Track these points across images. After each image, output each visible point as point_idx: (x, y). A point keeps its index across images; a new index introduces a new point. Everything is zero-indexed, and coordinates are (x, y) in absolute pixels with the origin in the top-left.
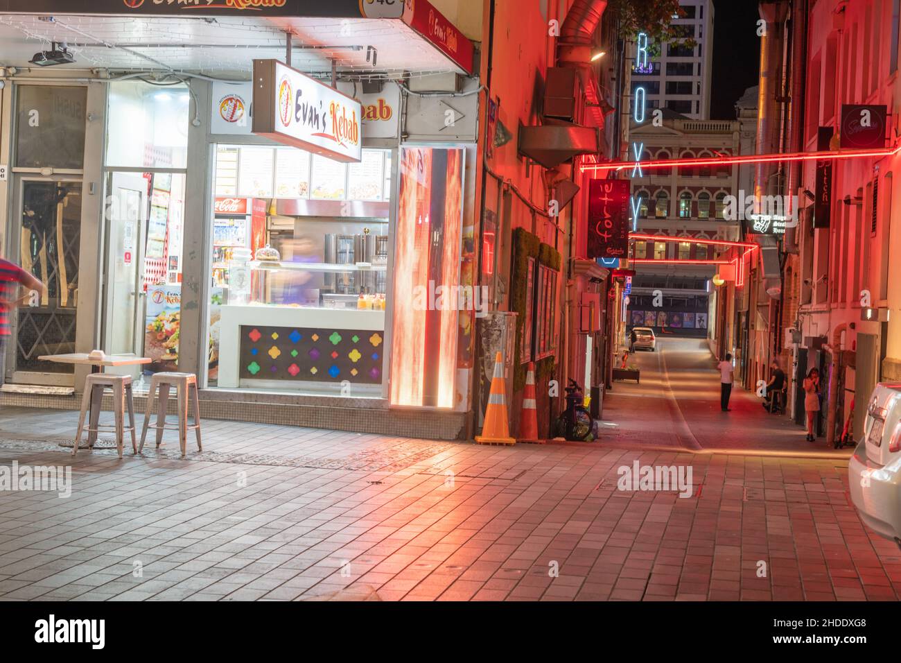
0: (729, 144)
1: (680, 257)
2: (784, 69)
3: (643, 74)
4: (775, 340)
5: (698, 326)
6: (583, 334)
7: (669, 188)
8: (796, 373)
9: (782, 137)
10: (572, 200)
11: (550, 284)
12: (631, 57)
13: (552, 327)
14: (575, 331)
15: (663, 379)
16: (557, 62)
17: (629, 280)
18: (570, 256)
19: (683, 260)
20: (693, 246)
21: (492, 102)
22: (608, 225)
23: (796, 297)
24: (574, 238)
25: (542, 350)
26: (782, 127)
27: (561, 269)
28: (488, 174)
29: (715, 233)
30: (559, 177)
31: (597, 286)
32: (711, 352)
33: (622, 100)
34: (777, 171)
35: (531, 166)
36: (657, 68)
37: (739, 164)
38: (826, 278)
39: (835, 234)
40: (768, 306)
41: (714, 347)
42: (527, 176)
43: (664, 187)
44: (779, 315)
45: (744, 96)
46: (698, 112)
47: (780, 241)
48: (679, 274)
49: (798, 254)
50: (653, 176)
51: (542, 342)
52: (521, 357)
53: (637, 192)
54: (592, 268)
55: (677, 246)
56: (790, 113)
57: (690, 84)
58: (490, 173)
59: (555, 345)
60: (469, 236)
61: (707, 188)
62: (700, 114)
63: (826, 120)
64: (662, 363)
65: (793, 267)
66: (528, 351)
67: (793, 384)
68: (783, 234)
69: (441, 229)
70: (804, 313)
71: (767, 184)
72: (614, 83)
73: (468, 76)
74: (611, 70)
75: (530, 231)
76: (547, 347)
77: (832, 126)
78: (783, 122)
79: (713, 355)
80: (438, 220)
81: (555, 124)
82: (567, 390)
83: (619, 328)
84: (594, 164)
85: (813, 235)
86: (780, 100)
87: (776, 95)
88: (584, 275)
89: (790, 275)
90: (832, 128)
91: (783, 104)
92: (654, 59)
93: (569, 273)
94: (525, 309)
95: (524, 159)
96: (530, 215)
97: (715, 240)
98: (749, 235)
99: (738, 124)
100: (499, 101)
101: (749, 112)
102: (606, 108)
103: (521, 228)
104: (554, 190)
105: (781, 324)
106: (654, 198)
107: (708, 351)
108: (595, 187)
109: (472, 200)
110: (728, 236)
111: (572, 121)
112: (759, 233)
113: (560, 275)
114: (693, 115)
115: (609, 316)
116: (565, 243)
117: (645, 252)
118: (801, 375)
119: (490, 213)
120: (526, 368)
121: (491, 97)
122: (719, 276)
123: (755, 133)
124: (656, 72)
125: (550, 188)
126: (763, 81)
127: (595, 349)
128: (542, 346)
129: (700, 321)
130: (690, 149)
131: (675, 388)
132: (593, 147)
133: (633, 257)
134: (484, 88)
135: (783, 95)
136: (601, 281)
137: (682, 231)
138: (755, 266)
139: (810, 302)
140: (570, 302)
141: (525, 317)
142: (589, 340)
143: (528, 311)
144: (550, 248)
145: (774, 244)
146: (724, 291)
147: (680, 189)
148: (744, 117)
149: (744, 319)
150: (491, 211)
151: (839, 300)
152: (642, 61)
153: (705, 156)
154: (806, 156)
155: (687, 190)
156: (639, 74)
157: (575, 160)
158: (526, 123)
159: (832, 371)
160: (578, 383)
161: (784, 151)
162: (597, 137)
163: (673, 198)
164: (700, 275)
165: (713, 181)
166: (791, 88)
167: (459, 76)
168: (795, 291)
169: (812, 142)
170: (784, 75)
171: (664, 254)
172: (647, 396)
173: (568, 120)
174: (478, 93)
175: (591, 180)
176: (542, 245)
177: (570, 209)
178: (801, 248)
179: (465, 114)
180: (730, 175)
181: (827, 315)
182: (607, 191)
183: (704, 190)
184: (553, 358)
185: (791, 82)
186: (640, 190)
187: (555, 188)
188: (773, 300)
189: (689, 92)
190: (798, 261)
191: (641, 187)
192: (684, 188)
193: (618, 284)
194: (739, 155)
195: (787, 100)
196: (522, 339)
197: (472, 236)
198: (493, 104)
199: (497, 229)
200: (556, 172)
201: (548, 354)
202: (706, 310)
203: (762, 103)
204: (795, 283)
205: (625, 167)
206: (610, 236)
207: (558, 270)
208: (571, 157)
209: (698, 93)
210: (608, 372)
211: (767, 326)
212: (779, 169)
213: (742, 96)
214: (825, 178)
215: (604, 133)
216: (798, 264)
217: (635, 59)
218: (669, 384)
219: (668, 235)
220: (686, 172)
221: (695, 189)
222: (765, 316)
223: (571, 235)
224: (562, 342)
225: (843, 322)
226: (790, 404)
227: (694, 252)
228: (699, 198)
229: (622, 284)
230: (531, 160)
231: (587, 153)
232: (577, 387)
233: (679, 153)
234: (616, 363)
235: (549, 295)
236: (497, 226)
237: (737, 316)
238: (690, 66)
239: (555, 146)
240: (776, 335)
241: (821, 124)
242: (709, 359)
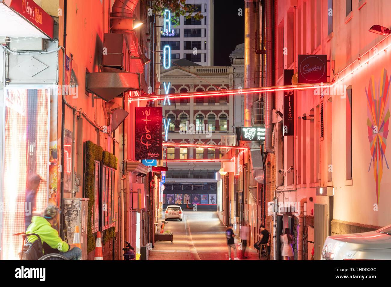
0: (226, 82)
1: (197, 158)
2: (260, 32)
3: (169, 37)
4: (262, 210)
5: (210, 203)
6: (134, 211)
7: (188, 112)
8: (276, 232)
9: (260, 77)
10: (124, 121)
11: (110, 178)
12: (160, 25)
13: (112, 207)
14: (128, 210)
15: (189, 240)
16: (111, 29)
17: (164, 174)
18: (124, 159)
19: (199, 159)
20: (206, 151)
21: (67, 57)
22: (149, 137)
23: (274, 182)
24: (126, 146)
25: (106, 223)
26: (261, 70)
27: (118, 168)
28: (66, 106)
29: (220, 140)
30: (114, 106)
31: (142, 178)
32: (220, 220)
33: (155, 54)
34: (258, 99)
35: (95, 99)
36: (178, 32)
37: (234, 95)
38: (292, 168)
39: (297, 140)
40: (256, 188)
41: (222, 217)
42: (93, 106)
43: (185, 111)
44: (263, 193)
45: (236, 50)
46: (205, 61)
47: (263, 145)
48: (197, 169)
49: (274, 153)
50: (177, 104)
51: (106, 218)
52: (92, 228)
53: (167, 115)
54: (139, 167)
55: (195, 150)
56: (265, 61)
57: (200, 42)
58: (67, 105)
59: (115, 219)
60: (54, 148)
61: (213, 111)
62: (207, 63)
63: (289, 65)
64: (187, 229)
65: (271, 162)
66: (97, 224)
67: (274, 239)
68: (264, 140)
69: (35, 143)
70: (280, 192)
71: (252, 107)
72: (150, 43)
73: (50, 40)
74: (147, 34)
75: (96, 143)
76: (109, 221)
77: (293, 68)
78: (261, 67)
79: (221, 223)
80: (32, 137)
81: (111, 71)
82: (124, 249)
83: (158, 206)
84: (137, 97)
85: (283, 140)
86: (258, 52)
87: (256, 49)
88: (134, 172)
89: (269, 167)
90: (293, 70)
91: (261, 55)
92: (175, 27)
93: (123, 170)
94: (94, 196)
95: (90, 95)
96: (96, 132)
97: (220, 145)
98: (241, 142)
99: (232, 68)
100: (72, 56)
101: (238, 61)
102: (143, 59)
103: (89, 141)
104: (111, 115)
105: (265, 200)
106: (178, 118)
107: (218, 219)
108: (139, 112)
109: (55, 123)
110: (228, 143)
111: (122, 69)
112: (248, 140)
113: (117, 172)
114: (202, 63)
115: (151, 199)
116: (120, 150)
117: (174, 155)
118: (279, 233)
119: (68, 132)
120: (96, 236)
121: (67, 54)
122: (223, 169)
123: (243, 74)
124: (177, 35)
125: (109, 114)
126: (247, 40)
127: (143, 221)
128: (106, 220)
129: (212, 200)
130: (202, 85)
131: (197, 245)
132: (137, 86)
133: (166, 158)
134: (62, 48)
135: (260, 49)
136: (145, 175)
137: (198, 140)
138: (246, 162)
139: (283, 184)
140: (124, 190)
141: (94, 201)
142: (138, 215)
143: (96, 197)
144: (110, 154)
145: (258, 147)
146: (227, 179)
147: (195, 112)
148: (235, 64)
149: (240, 197)
150: (68, 130)
151: (302, 182)
152: (167, 28)
153: (211, 90)
154: (277, 89)
155: (200, 113)
156: (166, 36)
157: (125, 95)
158: (91, 71)
159: (299, 230)
160: (131, 245)
161: (262, 86)
162: (139, 79)
163: (191, 118)
164: (211, 169)
165: (217, 107)
166: (265, 45)
167: (44, 40)
168: (273, 177)
169: (280, 80)
170: (260, 36)
171: (186, 156)
172: (178, 251)
173: (120, 68)
174: (58, 51)
175: (136, 108)
176: (104, 152)
177: (122, 127)
178: (276, 149)
179: (49, 66)
180: (228, 102)
181: (294, 193)
182: (147, 115)
183: (212, 113)
184: (114, 228)
185: (265, 40)
186: (169, 113)
187: (112, 114)
188: (259, 184)
189: (200, 36)
190: (274, 158)
191: (169, 111)
192: (198, 111)
193: (156, 177)
194: (234, 88)
195: (263, 52)
196: (92, 216)
197: (56, 148)
198: (68, 58)
199: (73, 142)
200: (112, 103)
201: (110, 226)
202: (215, 192)
203: (247, 55)
204: (273, 172)
205: (158, 98)
206: (150, 145)
207: (116, 169)
208: (122, 93)
209: (205, 48)
210: (152, 236)
211: (256, 201)
212: (260, 98)
213: (234, 50)
214: (290, 103)
215: (143, 76)
216: (274, 159)
217: (163, 27)
218: (193, 242)
219: (189, 143)
220: (199, 101)
221: (205, 112)
222: (254, 195)
223: (124, 145)
224: (120, 217)
225: (305, 197)
226: (273, 252)
227: (206, 154)
228: (209, 118)
229: (159, 177)
230: (95, 96)
231: (133, 90)
232: (130, 247)
233: (195, 88)
234: (157, 230)
235: (110, 185)
236: (73, 140)
237: (236, 196)
238: (199, 31)
239: (111, 85)
240: (262, 207)
241: (286, 68)
242: (219, 225)
